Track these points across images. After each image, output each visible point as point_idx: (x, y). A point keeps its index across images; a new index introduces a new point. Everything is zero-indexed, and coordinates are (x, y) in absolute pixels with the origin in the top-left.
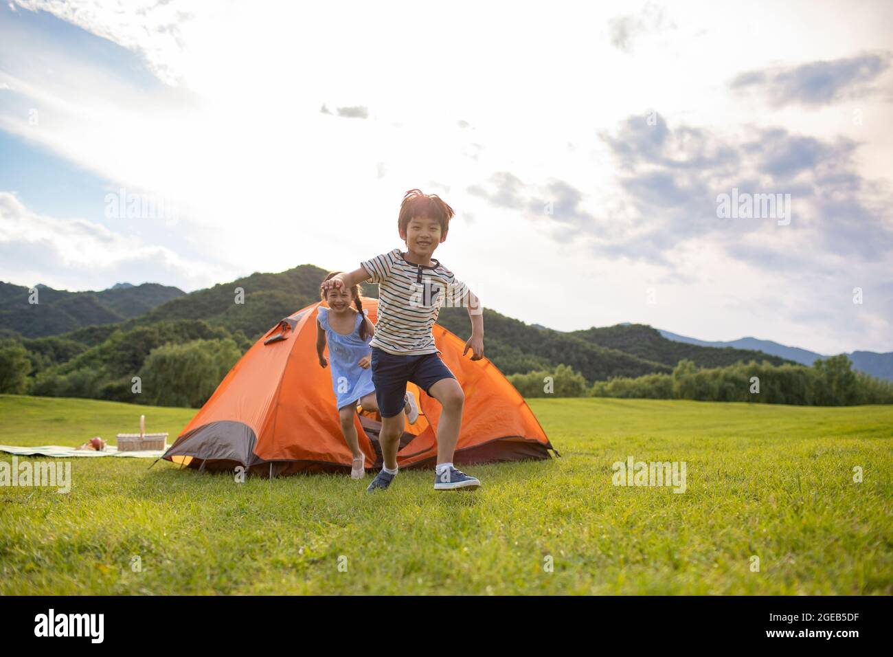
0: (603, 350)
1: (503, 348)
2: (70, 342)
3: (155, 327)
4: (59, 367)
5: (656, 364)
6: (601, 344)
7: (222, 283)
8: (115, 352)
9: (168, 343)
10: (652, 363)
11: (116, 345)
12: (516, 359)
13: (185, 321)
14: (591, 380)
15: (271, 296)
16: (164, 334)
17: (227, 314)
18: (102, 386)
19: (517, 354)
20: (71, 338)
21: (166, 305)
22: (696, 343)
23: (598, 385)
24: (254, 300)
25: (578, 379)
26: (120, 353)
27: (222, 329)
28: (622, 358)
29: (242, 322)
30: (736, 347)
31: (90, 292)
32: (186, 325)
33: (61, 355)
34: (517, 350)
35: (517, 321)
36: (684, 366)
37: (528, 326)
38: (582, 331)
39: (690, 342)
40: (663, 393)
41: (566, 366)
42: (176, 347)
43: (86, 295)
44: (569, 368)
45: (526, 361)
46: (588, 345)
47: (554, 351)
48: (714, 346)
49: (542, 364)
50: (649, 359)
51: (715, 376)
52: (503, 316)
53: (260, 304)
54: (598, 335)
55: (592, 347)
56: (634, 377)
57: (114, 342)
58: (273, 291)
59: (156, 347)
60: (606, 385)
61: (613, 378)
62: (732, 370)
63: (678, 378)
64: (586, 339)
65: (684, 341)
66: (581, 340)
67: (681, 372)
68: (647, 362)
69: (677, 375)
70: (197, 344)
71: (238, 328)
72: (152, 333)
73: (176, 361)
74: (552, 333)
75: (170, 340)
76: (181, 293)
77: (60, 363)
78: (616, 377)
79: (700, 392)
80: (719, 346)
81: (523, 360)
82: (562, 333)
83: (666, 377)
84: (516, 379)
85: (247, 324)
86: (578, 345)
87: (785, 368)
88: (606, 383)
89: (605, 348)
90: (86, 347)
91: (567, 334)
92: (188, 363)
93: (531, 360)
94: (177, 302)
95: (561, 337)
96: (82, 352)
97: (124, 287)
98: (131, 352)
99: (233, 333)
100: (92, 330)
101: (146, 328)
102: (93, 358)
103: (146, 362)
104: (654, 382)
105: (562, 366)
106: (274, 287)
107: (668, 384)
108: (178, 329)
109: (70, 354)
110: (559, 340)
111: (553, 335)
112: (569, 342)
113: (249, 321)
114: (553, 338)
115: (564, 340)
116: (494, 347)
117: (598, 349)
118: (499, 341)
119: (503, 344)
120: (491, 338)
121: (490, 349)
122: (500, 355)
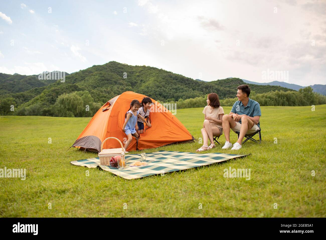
0: (222, 88)
1: (186, 89)
2: (29, 94)
4: (25, 104)
6: (221, 86)
7: (82, 70)
8: (45, 97)
9: (64, 93)
12: (190, 93)
13: (70, 84)
15: (101, 74)
16: (62, 90)
17: (85, 81)
18: (42, 110)
19: (191, 91)
20: (29, 92)
22: (256, 84)
24: (94, 75)
26: (47, 97)
27: (83, 87)
28: (229, 91)
29: (90, 84)
30: (271, 85)
31: (34, 75)
32: (70, 86)
33: (26, 99)
34: (191, 89)
35: (190, 79)
37: (194, 80)
39: (254, 84)
42: (67, 94)
43: (33, 77)
45: (194, 93)
46: (216, 87)
47: (204, 89)
48: (263, 85)
49: (200, 94)
51: (263, 97)
52: (185, 77)
53: (97, 77)
54: (220, 82)
55: (218, 87)
57: (45, 94)
58: (101, 72)
59: (60, 95)
60: (223, 101)
61: (226, 98)
62: (269, 94)
64: (216, 84)
65: (252, 84)
70: (75, 93)
71: (89, 86)
72: (58, 89)
73: (67, 100)
75: (65, 92)
76: (67, 74)
77: (26, 102)
78: (227, 98)
80: (264, 85)
81: (193, 93)
82: (207, 82)
84: (191, 100)
85: (92, 84)
86: (213, 86)
87: (288, 92)
88: (223, 100)
90: (35, 96)
91: (209, 82)
92: (72, 100)
93: (196, 93)
94: (66, 77)
96: (34, 98)
98: (51, 97)
99: (87, 88)
100: (36, 89)
101: (56, 88)
102: (38, 100)
103: (57, 100)
106: (101, 70)
108: (67, 88)
109: (29, 98)
110: (206, 85)
111: (204, 83)
112: (210, 85)
113: (93, 83)
114: (204, 84)
115: (208, 85)
116: (183, 89)
117: (220, 88)
118: (184, 86)
119: (186, 87)
120: (181, 85)
121: (181, 90)
122: (185, 92)
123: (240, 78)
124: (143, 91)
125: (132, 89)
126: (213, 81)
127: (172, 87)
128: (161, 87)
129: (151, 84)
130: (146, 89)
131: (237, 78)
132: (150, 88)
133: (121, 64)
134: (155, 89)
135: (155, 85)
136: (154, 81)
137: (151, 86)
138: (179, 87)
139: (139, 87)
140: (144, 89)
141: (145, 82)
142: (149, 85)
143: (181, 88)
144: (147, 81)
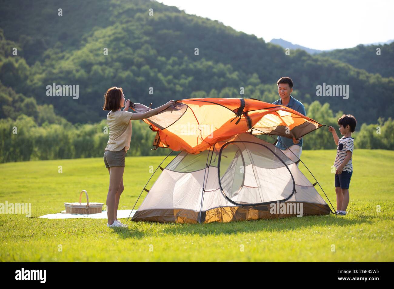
0: (373, 79)
1: (235, 76)
19: (255, 85)
23: (365, 129)
34: (254, 78)
35: (253, 37)
37: (268, 44)
38: (345, 50)
52: (234, 31)
55: (358, 73)
64: (350, 61)
66: (342, 64)
82: (316, 53)
91: (325, 54)
95: (316, 61)
110: (314, 63)
111: (304, 58)
112: (326, 65)
114: (304, 61)
115: (319, 63)
116: (222, 74)
117: (368, 77)
118: (229, 66)
119: (234, 70)
120: (217, 62)
121: (216, 78)
122: (230, 86)
124: (71, 76)
125: (27, 67)
127: (183, 66)
128: (139, 66)
130: (82, 73)
132: (95, 67)
134: (117, 70)
135: (115, 56)
136: (111, 41)
137: (101, 59)
138: (210, 67)
139: (54, 62)
140: (74, 72)
141: (76, 44)
142: (92, 58)
143: (215, 70)
144: (86, 40)
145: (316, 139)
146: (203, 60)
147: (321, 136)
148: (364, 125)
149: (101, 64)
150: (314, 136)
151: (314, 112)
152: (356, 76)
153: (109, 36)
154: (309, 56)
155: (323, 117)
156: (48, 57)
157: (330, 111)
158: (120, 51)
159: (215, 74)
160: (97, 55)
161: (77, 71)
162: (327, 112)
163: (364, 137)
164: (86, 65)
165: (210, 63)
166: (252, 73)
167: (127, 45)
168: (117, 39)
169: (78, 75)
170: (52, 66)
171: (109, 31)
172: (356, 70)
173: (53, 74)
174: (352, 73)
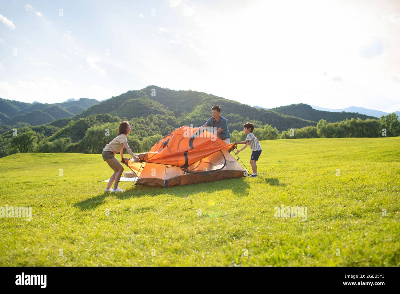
0: (286, 116)
1: (241, 118)
2: (51, 127)
3: (88, 118)
4: (48, 138)
5: (310, 121)
6: (285, 114)
7: (115, 96)
8: (72, 130)
9: (95, 125)
10: (308, 121)
11: (71, 127)
13: (101, 114)
14: (280, 131)
15: (137, 101)
16: (92, 121)
17: (118, 110)
18: (68, 146)
20: (52, 125)
21: (92, 108)
22: (327, 111)
23: (283, 132)
24: (130, 103)
25: (275, 130)
26: (74, 130)
27: (117, 117)
28: (295, 119)
29: (125, 113)
30: (347, 111)
31: (58, 104)
32: (101, 116)
33: (48, 133)
35: (247, 105)
36: (322, 122)
37: (252, 107)
39: (325, 110)
40: (313, 135)
41: (269, 125)
42: (98, 126)
43: (56, 105)
44: (270, 125)
46: (279, 114)
49: (259, 124)
50: (307, 120)
51: (336, 126)
52: (241, 104)
54: (283, 109)
55: (281, 115)
56: (300, 128)
57: (71, 126)
58: (137, 99)
59: (89, 127)
60: (287, 132)
61: (290, 129)
62: (343, 123)
63: (319, 128)
64: (278, 111)
66: (276, 112)
67: (321, 125)
68: (306, 120)
69: (319, 126)
70: (107, 124)
71: (124, 116)
72: (87, 121)
73: (99, 133)
74: (263, 110)
75: (94, 123)
76: (98, 102)
77: (48, 137)
79: (329, 134)
80: (338, 112)
82: (267, 109)
83: (314, 127)
86: (274, 114)
87: (368, 120)
88: (287, 131)
89: (287, 115)
90: (59, 128)
91: (270, 110)
94: (96, 106)
95: (267, 112)
96: (57, 131)
97: (72, 101)
98: (79, 130)
100: (60, 121)
101: (84, 119)
102: (63, 133)
103: (86, 134)
104: (308, 130)
105: (267, 125)
106: (138, 97)
107: (315, 131)
108: (98, 118)
109: (52, 132)
112: (270, 113)
113: (128, 112)
116: (237, 118)
117: (284, 116)
118: (239, 115)
119: (241, 116)
120: (235, 114)
121: (235, 119)
122: (240, 121)
123: (308, 104)
125: (176, 119)
126: (275, 108)
129: (199, 113)
131: (304, 104)
132: (197, 118)
133: (162, 89)
134: (204, 118)
135: (203, 114)
136: (202, 109)
137: (199, 115)
138: (233, 116)
139: (184, 117)
140: (190, 119)
141: (191, 111)
142: (196, 114)
143: (235, 117)
144: (194, 109)
145: (268, 136)
146: (231, 113)
147: (269, 135)
148: (283, 131)
149: (199, 116)
150: (267, 136)
151: (266, 128)
152: (280, 116)
153: (201, 108)
154: (265, 110)
155: (270, 129)
156: (182, 115)
157: (272, 127)
158: (205, 112)
159: (235, 118)
160: (197, 114)
161: (191, 119)
162: (271, 128)
163: (283, 135)
164: (194, 117)
165: (233, 114)
166: (247, 117)
167: (207, 110)
168: (204, 109)
169: (192, 120)
170: (184, 118)
171: (201, 106)
172: (280, 114)
173: (184, 120)
174: (279, 115)
